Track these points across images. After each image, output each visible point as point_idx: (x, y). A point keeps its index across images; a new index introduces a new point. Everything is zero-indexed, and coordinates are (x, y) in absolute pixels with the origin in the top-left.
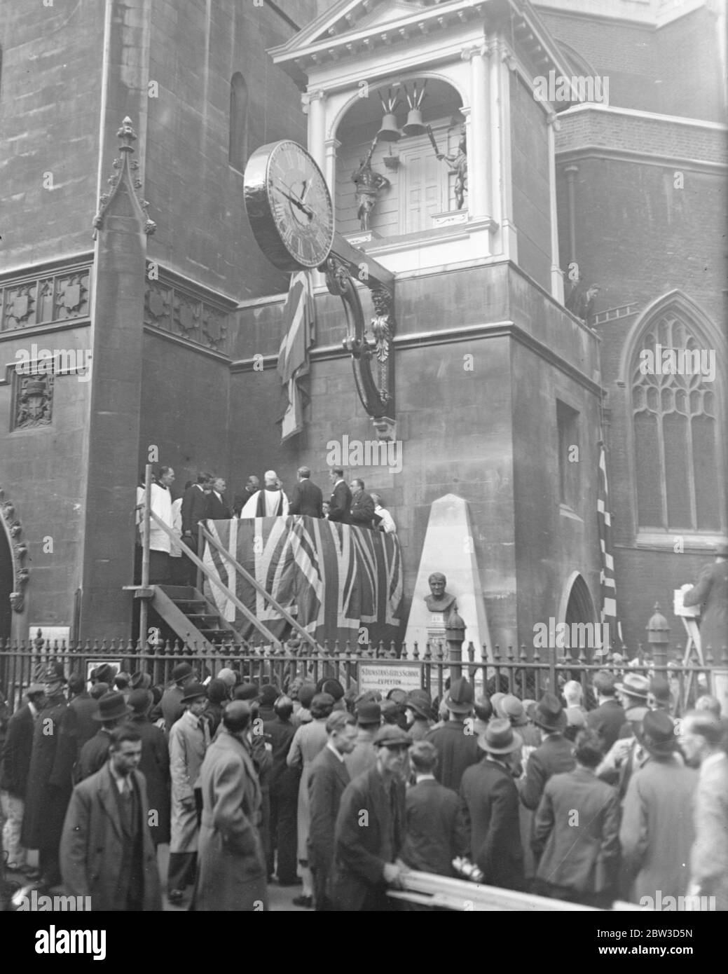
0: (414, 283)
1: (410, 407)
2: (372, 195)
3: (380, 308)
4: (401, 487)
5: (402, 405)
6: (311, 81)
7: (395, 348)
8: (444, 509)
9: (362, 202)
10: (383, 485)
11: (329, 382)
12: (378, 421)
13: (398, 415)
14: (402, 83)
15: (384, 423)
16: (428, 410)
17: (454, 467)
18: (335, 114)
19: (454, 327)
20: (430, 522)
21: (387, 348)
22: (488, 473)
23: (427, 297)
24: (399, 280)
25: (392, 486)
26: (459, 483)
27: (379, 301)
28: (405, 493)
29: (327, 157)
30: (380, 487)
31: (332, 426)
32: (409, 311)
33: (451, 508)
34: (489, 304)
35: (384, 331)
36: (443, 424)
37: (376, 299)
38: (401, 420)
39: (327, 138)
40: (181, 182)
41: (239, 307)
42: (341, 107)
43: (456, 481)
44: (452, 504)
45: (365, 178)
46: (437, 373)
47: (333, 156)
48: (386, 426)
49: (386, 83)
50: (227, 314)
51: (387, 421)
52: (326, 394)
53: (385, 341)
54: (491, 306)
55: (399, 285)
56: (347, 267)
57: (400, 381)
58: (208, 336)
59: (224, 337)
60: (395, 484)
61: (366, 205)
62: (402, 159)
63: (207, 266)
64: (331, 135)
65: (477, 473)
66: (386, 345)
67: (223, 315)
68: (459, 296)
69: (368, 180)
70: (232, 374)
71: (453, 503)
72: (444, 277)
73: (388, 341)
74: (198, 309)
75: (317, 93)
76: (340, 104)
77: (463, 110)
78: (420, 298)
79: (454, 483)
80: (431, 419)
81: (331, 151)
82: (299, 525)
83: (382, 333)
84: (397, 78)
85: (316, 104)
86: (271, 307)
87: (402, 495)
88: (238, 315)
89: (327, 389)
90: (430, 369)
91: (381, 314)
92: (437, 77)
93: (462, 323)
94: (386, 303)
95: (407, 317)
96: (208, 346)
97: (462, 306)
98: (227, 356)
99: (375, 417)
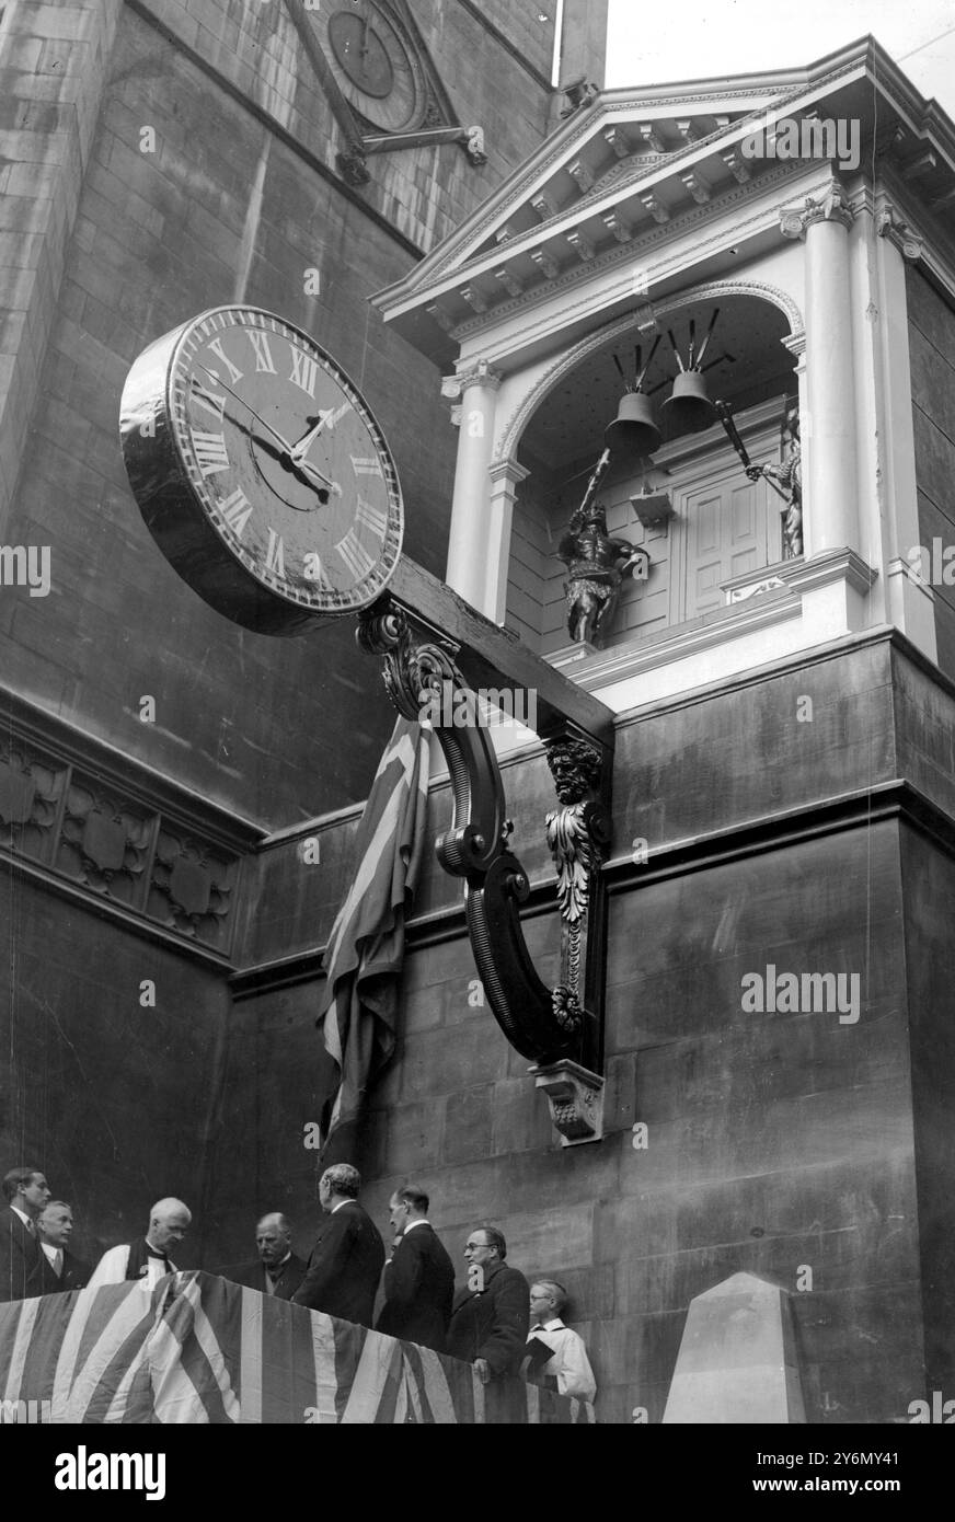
0: (661, 724)
1: (642, 1038)
2: (602, 581)
3: (568, 784)
4: (613, 1263)
5: (622, 1030)
6: (465, 351)
7: (608, 887)
8: (720, 1320)
9: (576, 596)
10: (565, 1259)
11: (449, 995)
12: (549, 1073)
13: (610, 1063)
14: (659, 321)
15: (563, 1078)
16: (685, 1041)
17: (754, 1193)
18: (513, 410)
19: (754, 815)
20: (684, 1359)
21: (583, 886)
22: (848, 1202)
23: (690, 751)
24: (626, 723)
25: (588, 1261)
26: (767, 1238)
27: (566, 768)
28: (622, 1280)
29: (492, 499)
30: (561, 1267)
31: (450, 1106)
32: (647, 794)
33: (741, 1314)
34: (844, 746)
35: (575, 839)
36: (726, 1075)
37: (557, 760)
38: (620, 1072)
39: (495, 459)
40: (131, 546)
41: (265, 841)
42: (526, 393)
43: (758, 1232)
44: (746, 1301)
45: (588, 548)
46: (710, 942)
47: (506, 494)
48: (571, 1086)
49: (625, 326)
50: (235, 858)
51: (572, 1072)
52: (439, 1026)
53: (578, 867)
54: (851, 749)
55: (625, 735)
56: (449, 652)
57: (622, 973)
58: (171, 902)
59: (221, 911)
60: (595, 1254)
61: (586, 602)
62: (679, 504)
63: (185, 737)
64: (505, 449)
65: (815, 1206)
66: (581, 875)
67: (224, 857)
68: (768, 740)
69: (594, 552)
70: (236, 1000)
71: (749, 1298)
72: (732, 699)
73: (585, 867)
74: (146, 833)
75: (476, 370)
76: (526, 389)
77: (789, 343)
78: (673, 758)
79: (752, 1240)
80: (692, 1064)
81: (502, 485)
82: (186, 1300)
83: (571, 846)
84: (647, 311)
85: (474, 395)
86: (334, 831)
87: (615, 1285)
88: (264, 861)
89: (443, 1012)
90: (695, 931)
91: (569, 800)
92: (734, 290)
93: (778, 802)
94: (584, 771)
95: (642, 808)
96: (170, 923)
97: (772, 763)
98: (228, 958)
99: (542, 1063)
